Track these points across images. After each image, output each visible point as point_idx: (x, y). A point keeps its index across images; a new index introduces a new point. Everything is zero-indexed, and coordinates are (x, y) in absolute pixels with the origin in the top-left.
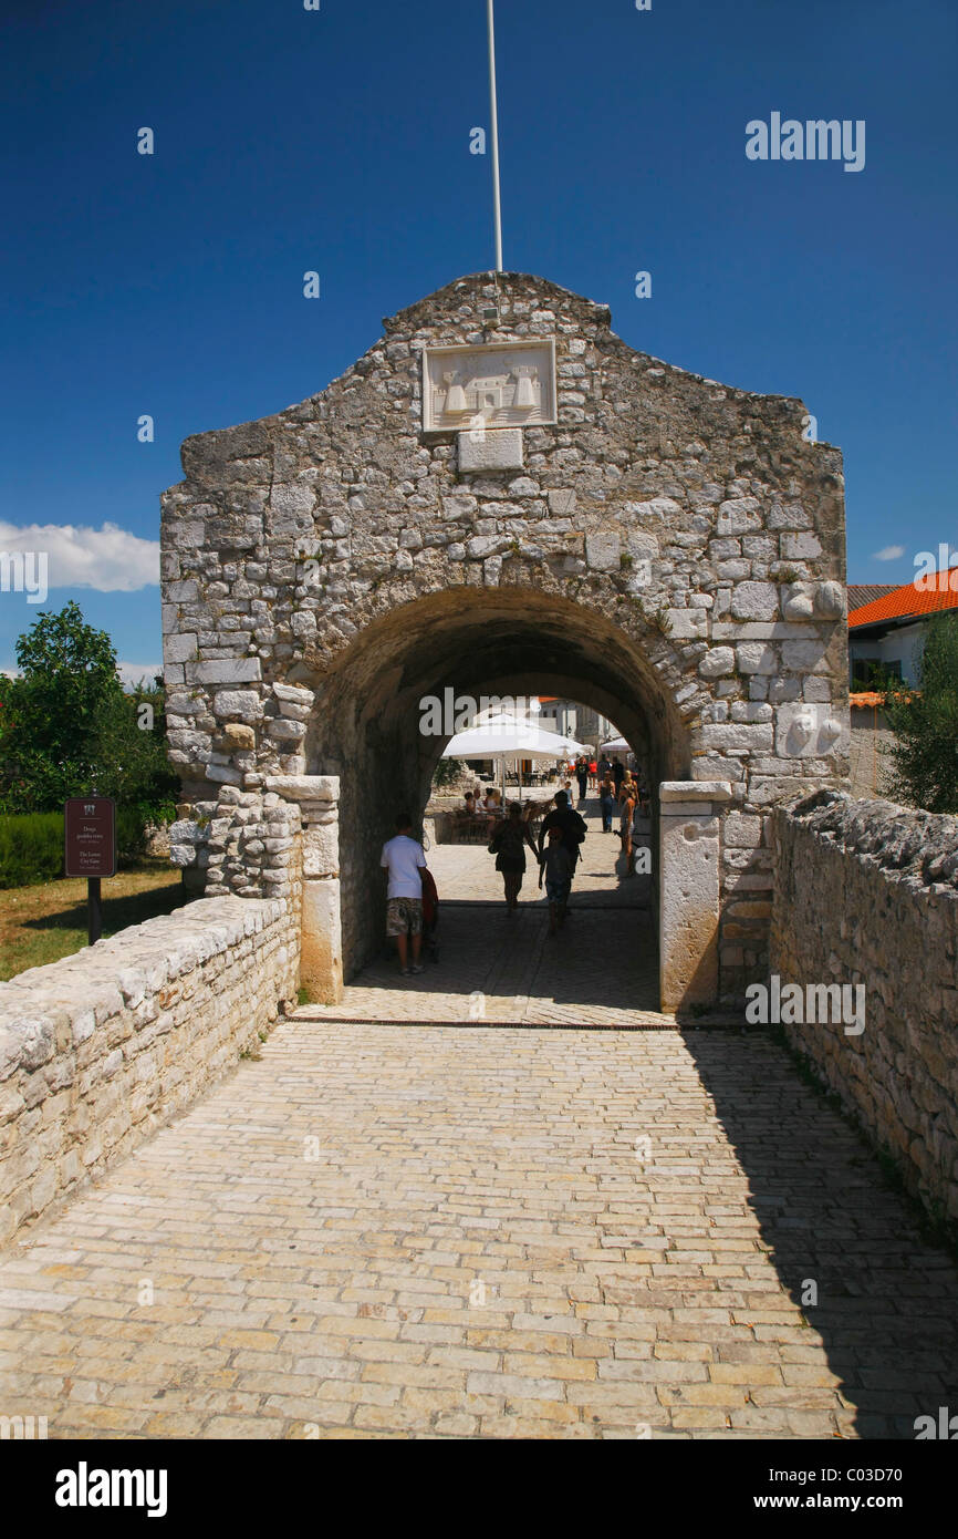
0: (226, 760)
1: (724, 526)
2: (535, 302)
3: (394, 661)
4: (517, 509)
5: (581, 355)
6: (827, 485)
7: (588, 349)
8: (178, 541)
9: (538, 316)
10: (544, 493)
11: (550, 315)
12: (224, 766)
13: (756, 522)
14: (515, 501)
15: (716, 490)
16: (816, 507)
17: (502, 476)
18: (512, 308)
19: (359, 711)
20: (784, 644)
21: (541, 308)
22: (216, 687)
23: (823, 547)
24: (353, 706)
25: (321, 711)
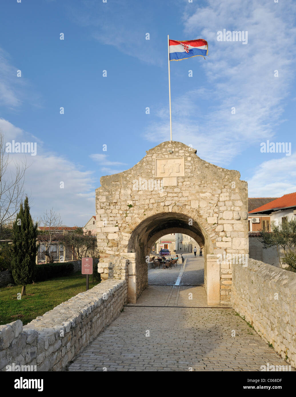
0: (111, 249)
1: (221, 199)
2: (180, 148)
3: (146, 226)
4: (176, 195)
5: (190, 161)
6: (244, 190)
7: (191, 159)
8: (100, 200)
9: (181, 151)
10: (182, 191)
11: (183, 151)
12: (110, 250)
13: (228, 198)
14: (175, 193)
15: (219, 191)
16: (242, 195)
17: (173, 187)
18: (175, 150)
19: (138, 238)
20: (234, 225)
21: (181, 150)
22: (108, 233)
23: (243, 203)
24: (137, 237)
25: (132, 239)
